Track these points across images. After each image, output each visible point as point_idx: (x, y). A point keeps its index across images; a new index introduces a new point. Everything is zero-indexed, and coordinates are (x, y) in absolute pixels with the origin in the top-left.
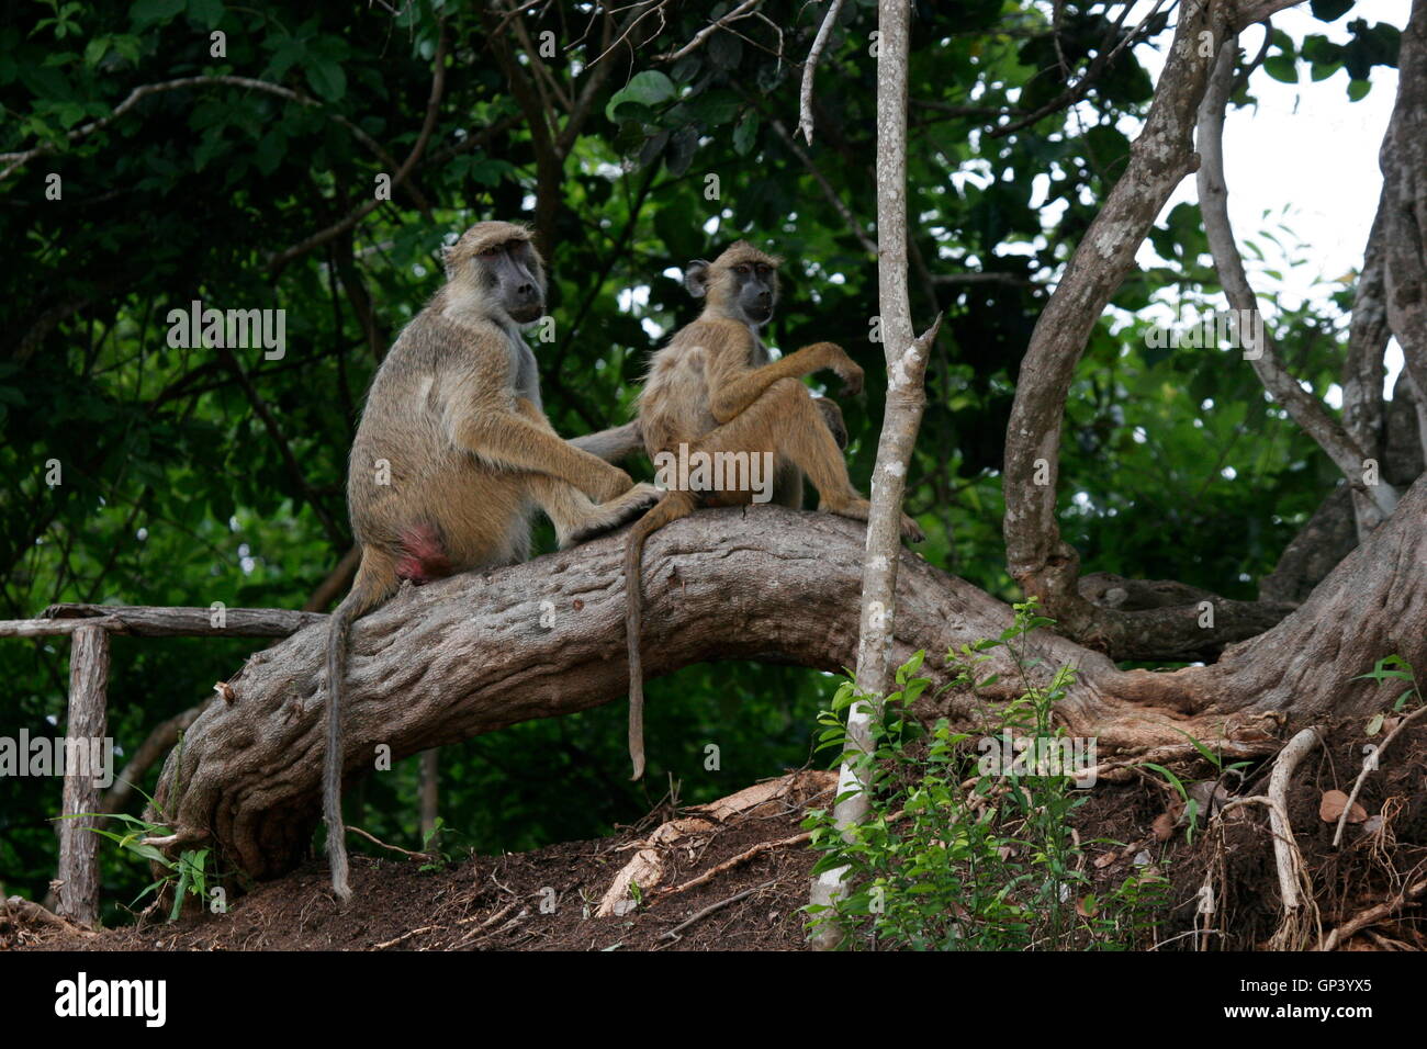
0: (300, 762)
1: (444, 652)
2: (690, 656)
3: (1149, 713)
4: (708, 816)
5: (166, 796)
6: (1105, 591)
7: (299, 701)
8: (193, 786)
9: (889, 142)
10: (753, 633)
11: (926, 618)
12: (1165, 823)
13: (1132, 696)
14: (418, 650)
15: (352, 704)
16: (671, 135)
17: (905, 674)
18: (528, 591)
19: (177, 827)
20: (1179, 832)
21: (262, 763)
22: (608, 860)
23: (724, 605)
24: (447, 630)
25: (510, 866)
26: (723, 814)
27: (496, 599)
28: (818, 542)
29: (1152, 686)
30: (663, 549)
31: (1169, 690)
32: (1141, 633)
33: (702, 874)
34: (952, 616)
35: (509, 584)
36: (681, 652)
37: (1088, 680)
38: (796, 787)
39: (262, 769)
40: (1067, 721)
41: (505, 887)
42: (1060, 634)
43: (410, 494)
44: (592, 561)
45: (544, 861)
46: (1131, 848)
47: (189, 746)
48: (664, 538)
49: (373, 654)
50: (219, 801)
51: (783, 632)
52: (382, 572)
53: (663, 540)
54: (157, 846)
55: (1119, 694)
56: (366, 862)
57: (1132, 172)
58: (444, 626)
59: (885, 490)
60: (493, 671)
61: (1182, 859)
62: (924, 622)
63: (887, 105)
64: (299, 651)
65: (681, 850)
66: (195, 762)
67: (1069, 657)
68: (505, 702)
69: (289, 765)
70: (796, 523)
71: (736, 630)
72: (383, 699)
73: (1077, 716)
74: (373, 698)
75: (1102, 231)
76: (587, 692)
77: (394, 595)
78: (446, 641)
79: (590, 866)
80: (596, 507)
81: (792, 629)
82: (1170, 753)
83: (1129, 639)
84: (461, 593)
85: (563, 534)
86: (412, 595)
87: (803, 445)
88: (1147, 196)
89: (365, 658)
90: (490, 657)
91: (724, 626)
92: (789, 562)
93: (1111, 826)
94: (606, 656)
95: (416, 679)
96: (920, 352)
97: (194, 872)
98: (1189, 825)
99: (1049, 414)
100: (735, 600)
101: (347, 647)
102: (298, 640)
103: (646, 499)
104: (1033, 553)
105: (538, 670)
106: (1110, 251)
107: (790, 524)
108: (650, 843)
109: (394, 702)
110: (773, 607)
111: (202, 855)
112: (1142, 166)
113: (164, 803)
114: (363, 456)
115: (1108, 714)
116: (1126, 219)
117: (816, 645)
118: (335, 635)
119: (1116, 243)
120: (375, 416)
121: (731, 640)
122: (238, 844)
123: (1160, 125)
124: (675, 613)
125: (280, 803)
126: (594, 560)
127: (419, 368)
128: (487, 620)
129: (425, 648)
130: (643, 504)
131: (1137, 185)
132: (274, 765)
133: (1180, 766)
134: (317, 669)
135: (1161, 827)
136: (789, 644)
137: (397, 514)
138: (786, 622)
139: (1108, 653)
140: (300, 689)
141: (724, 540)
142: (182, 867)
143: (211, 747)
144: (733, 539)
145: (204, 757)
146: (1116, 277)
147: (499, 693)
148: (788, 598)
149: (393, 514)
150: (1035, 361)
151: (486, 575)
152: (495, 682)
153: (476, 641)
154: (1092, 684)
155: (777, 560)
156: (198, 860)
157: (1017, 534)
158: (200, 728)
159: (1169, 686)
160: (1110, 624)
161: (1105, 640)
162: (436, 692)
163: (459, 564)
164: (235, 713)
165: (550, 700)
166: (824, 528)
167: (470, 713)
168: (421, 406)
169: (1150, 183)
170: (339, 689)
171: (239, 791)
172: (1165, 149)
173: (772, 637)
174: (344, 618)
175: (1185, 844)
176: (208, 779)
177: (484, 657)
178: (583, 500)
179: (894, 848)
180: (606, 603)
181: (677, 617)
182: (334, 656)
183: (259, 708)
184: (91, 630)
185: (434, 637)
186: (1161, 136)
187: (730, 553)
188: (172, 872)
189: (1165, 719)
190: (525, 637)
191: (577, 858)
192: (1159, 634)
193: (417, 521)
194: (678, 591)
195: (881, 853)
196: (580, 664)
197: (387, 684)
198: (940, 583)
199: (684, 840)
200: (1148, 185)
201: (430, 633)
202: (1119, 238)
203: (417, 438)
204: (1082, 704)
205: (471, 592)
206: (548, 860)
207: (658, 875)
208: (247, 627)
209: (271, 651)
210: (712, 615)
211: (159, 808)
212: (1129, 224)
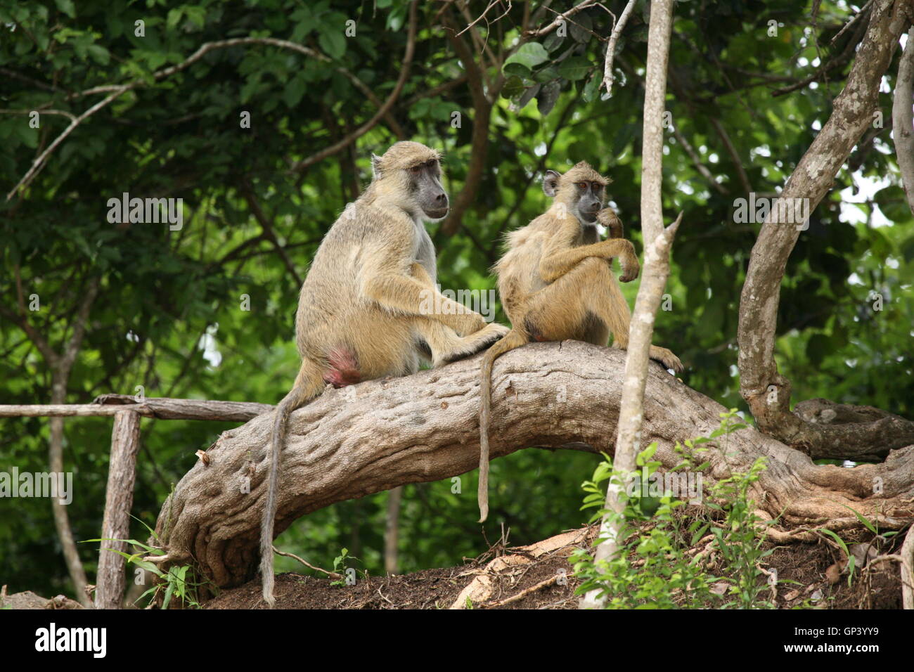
0: (253, 507)
1: (352, 435)
2: (520, 443)
3: (834, 495)
4: (527, 554)
5: (162, 528)
6: (820, 411)
7: (253, 465)
8: (180, 521)
9: (653, 94)
10: (563, 429)
11: (681, 423)
12: (834, 571)
13: (821, 482)
14: (334, 433)
15: (288, 468)
16: (542, 86)
17: (644, 459)
18: (411, 395)
19: (168, 549)
20: (843, 578)
21: (226, 507)
22: (458, 582)
23: (544, 409)
24: (355, 420)
25: (392, 584)
26: (537, 553)
27: (389, 399)
28: (609, 368)
29: (836, 477)
30: (504, 369)
31: (849, 479)
32: (834, 440)
33: (518, 593)
34: (699, 422)
35: (399, 390)
36: (514, 440)
37: (793, 471)
38: (589, 536)
39: (226, 511)
40: (776, 498)
41: (386, 599)
42: (775, 438)
43: (336, 325)
44: (455, 376)
45: (415, 581)
46: (811, 588)
47: (178, 493)
48: (505, 361)
49: (305, 434)
50: (197, 533)
51: (583, 429)
52: (314, 377)
53: (504, 363)
54: (155, 563)
55: (813, 482)
56: (298, 578)
57: (833, 120)
58: (353, 417)
59: (639, 332)
60: (385, 449)
61: (844, 597)
62: (679, 425)
63: (653, 67)
64: (255, 430)
65: (505, 576)
66: (182, 505)
67: (780, 453)
68: (393, 470)
69: (245, 509)
70: (595, 354)
71: (552, 426)
72: (310, 465)
73: (783, 495)
74: (303, 464)
75: (811, 160)
76: (450, 466)
77: (320, 394)
78: (354, 427)
79: (446, 586)
80: (460, 339)
81: (589, 427)
82: (843, 523)
83: (825, 443)
84: (365, 394)
85: (437, 356)
86: (332, 395)
87: (603, 303)
88: (844, 137)
89: (298, 437)
90: (383, 439)
91: (544, 423)
92: (589, 381)
93: (800, 572)
94: (462, 441)
95: (332, 452)
96: (667, 238)
97: (178, 581)
98: (849, 573)
99: (770, 286)
100: (551, 405)
101: (286, 428)
102: (254, 423)
103: (495, 335)
104: (758, 382)
105: (416, 449)
106: (816, 174)
107: (591, 355)
108: (486, 571)
109: (317, 467)
110: (576, 411)
111: (185, 569)
112: (841, 116)
113: (161, 532)
114: (308, 295)
115: (805, 495)
116: (828, 152)
117: (605, 439)
118: (279, 420)
119: (820, 169)
120: (320, 268)
121: (548, 433)
122: (210, 563)
123: (855, 88)
124: (511, 413)
125: (239, 535)
126: (457, 375)
127: (352, 239)
128: (383, 413)
129: (339, 431)
130: (493, 338)
131: (837, 129)
132: (235, 509)
133: (852, 533)
134: (266, 443)
135: (831, 573)
136: (587, 438)
137: (326, 338)
138: (585, 422)
139: (809, 453)
140: (254, 457)
141: (545, 365)
142: (169, 578)
143: (192, 495)
144: (552, 364)
145: (187, 502)
146: (819, 193)
147: (389, 464)
148: (587, 406)
149: (323, 338)
150: (761, 249)
151: (384, 383)
152: (387, 456)
153: (374, 427)
154: (795, 473)
155: (581, 379)
156: (181, 573)
157: (747, 368)
158: (186, 482)
159: (848, 477)
160: (812, 432)
161: (807, 443)
162: (346, 462)
163: (366, 375)
164: (210, 472)
165: (423, 470)
166: (615, 359)
167: (369, 477)
168: (350, 265)
169: (846, 127)
170: (278, 457)
171: (211, 526)
172: (857, 104)
173: (576, 432)
174: (286, 409)
175: (847, 586)
176: (190, 517)
177: (379, 439)
178: (451, 334)
179: (630, 578)
180: (464, 404)
181: (512, 416)
182: (277, 434)
183: (225, 469)
184: (128, 413)
185: (346, 424)
186: (855, 95)
187: (549, 373)
188: (164, 581)
189: (844, 500)
190: (407, 426)
191: (438, 580)
192: (846, 441)
193: (339, 344)
194: (512, 398)
195: (622, 582)
196: (444, 446)
197: (314, 455)
198: (692, 399)
199: (509, 570)
200: (844, 129)
201: (343, 421)
202: (823, 166)
203: (344, 286)
204: (787, 487)
205: (372, 394)
206: (419, 581)
207: (489, 593)
208: (235, 414)
209: (237, 430)
210: (535, 416)
211: (157, 536)
212: (830, 156)
